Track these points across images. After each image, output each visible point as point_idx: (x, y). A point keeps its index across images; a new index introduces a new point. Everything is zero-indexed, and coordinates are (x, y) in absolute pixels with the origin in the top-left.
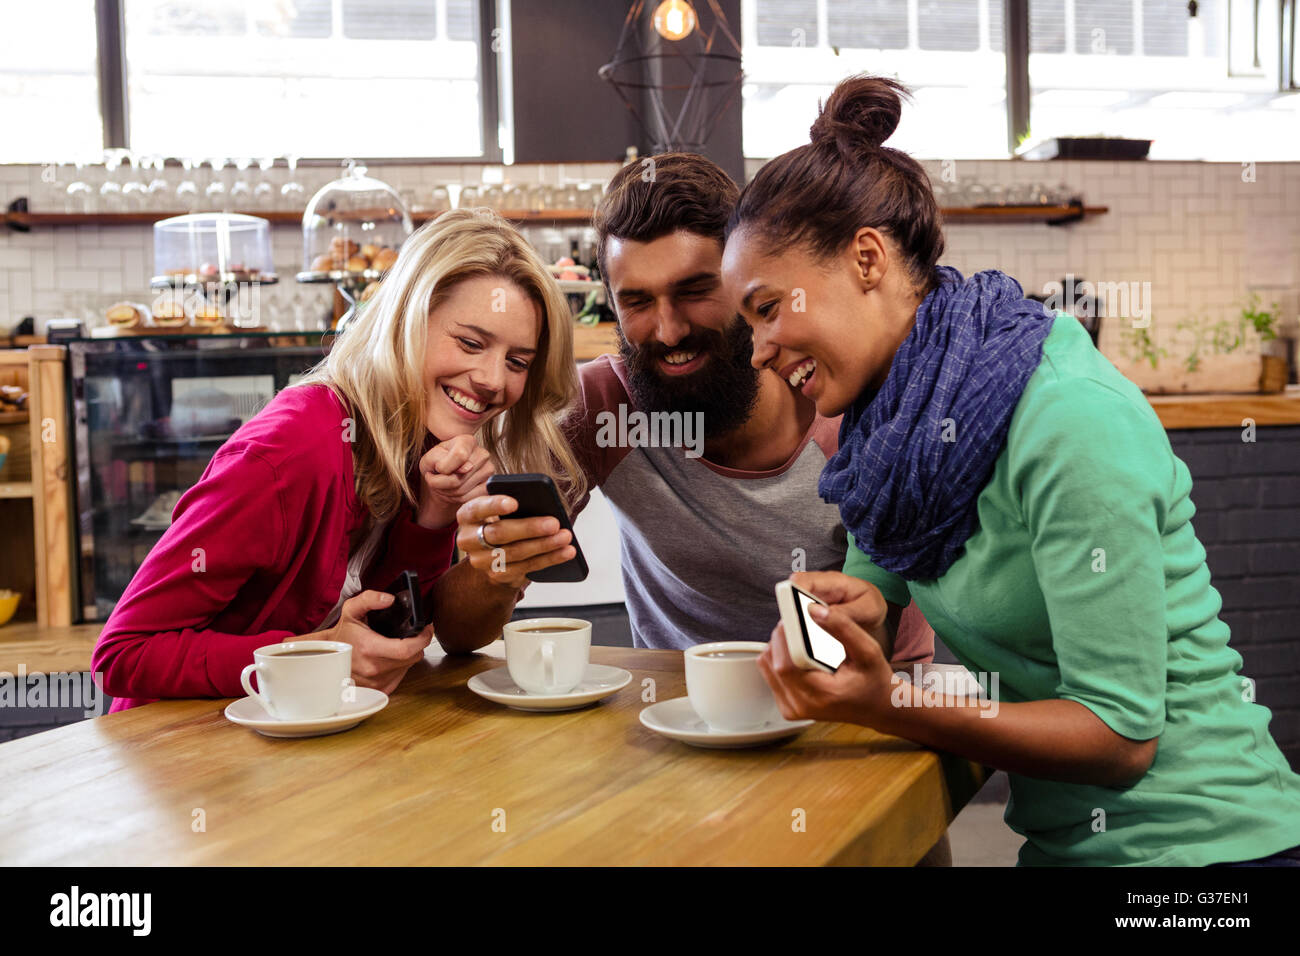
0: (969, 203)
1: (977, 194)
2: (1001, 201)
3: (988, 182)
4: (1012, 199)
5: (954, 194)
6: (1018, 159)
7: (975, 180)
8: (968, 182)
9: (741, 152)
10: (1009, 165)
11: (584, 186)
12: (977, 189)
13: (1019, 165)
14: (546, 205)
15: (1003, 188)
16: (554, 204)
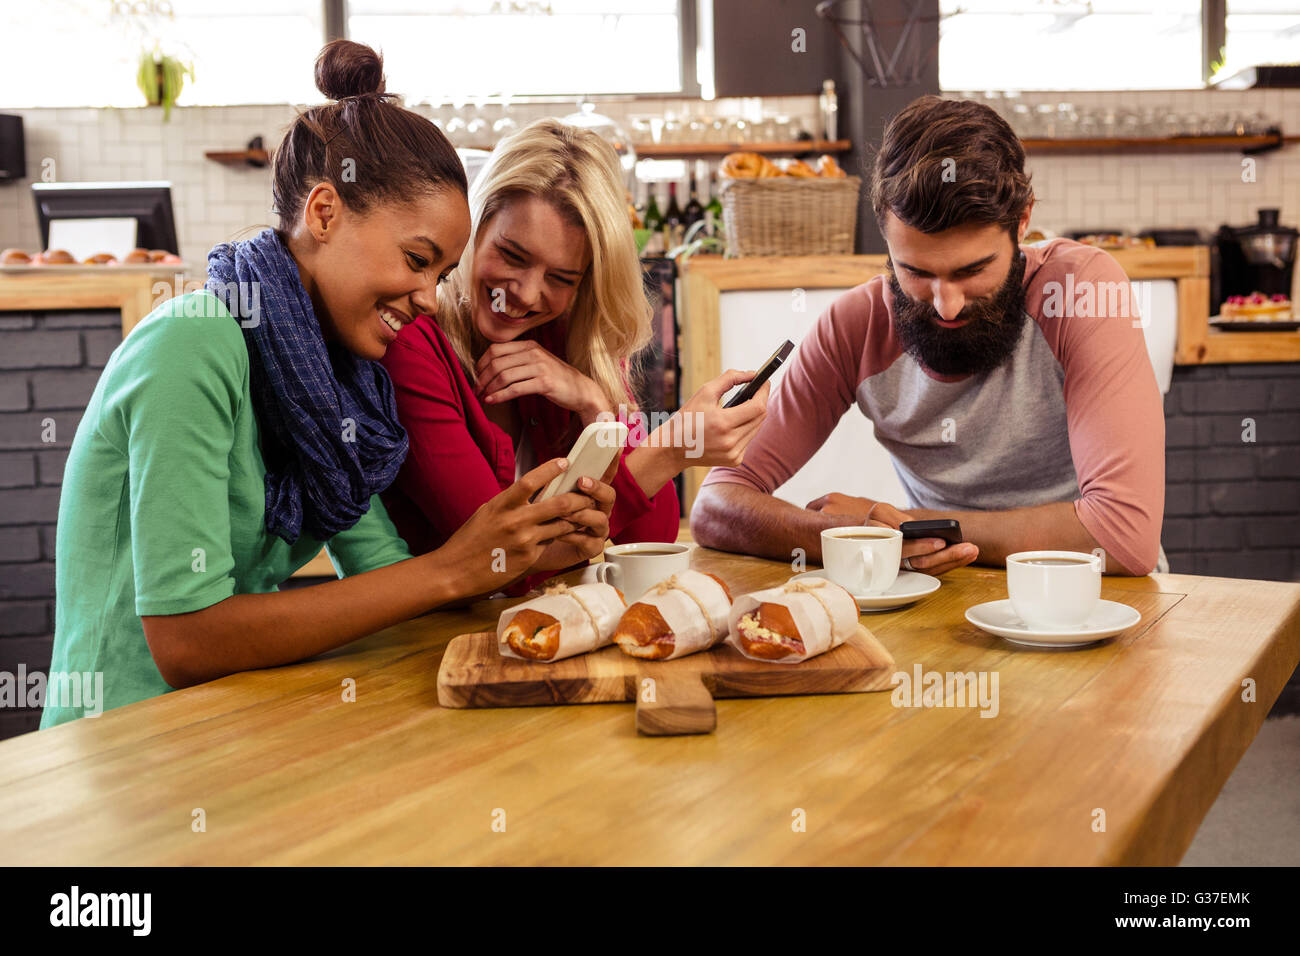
0: (1163, 133)
1: (1171, 125)
2: (1194, 130)
3: (1183, 112)
4: (1208, 129)
5: (1147, 125)
6: (1212, 88)
7: (1169, 110)
8: (1162, 113)
9: (938, 84)
10: (1204, 95)
11: (782, 119)
12: (1171, 119)
13: (1214, 95)
14: (745, 138)
15: (1199, 118)
16: (752, 137)
